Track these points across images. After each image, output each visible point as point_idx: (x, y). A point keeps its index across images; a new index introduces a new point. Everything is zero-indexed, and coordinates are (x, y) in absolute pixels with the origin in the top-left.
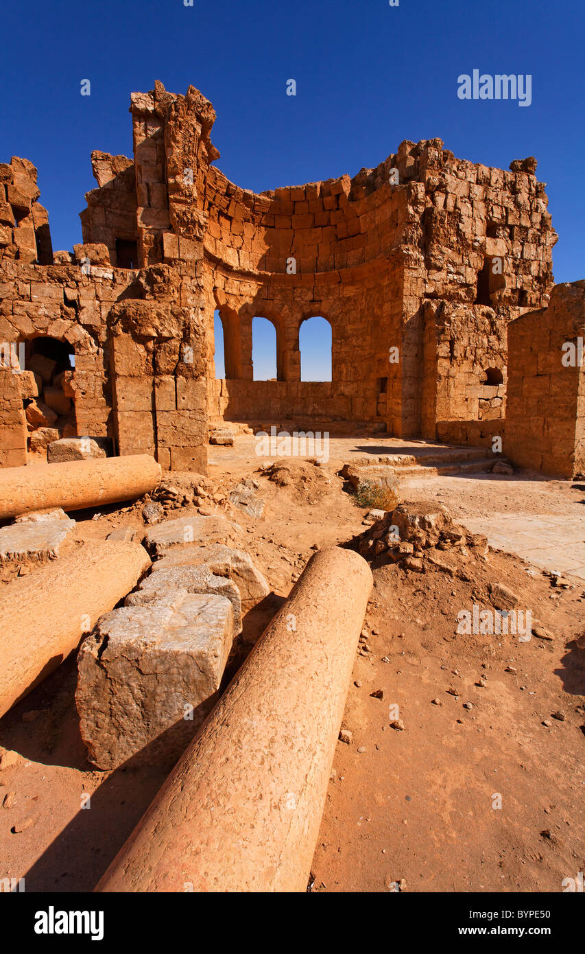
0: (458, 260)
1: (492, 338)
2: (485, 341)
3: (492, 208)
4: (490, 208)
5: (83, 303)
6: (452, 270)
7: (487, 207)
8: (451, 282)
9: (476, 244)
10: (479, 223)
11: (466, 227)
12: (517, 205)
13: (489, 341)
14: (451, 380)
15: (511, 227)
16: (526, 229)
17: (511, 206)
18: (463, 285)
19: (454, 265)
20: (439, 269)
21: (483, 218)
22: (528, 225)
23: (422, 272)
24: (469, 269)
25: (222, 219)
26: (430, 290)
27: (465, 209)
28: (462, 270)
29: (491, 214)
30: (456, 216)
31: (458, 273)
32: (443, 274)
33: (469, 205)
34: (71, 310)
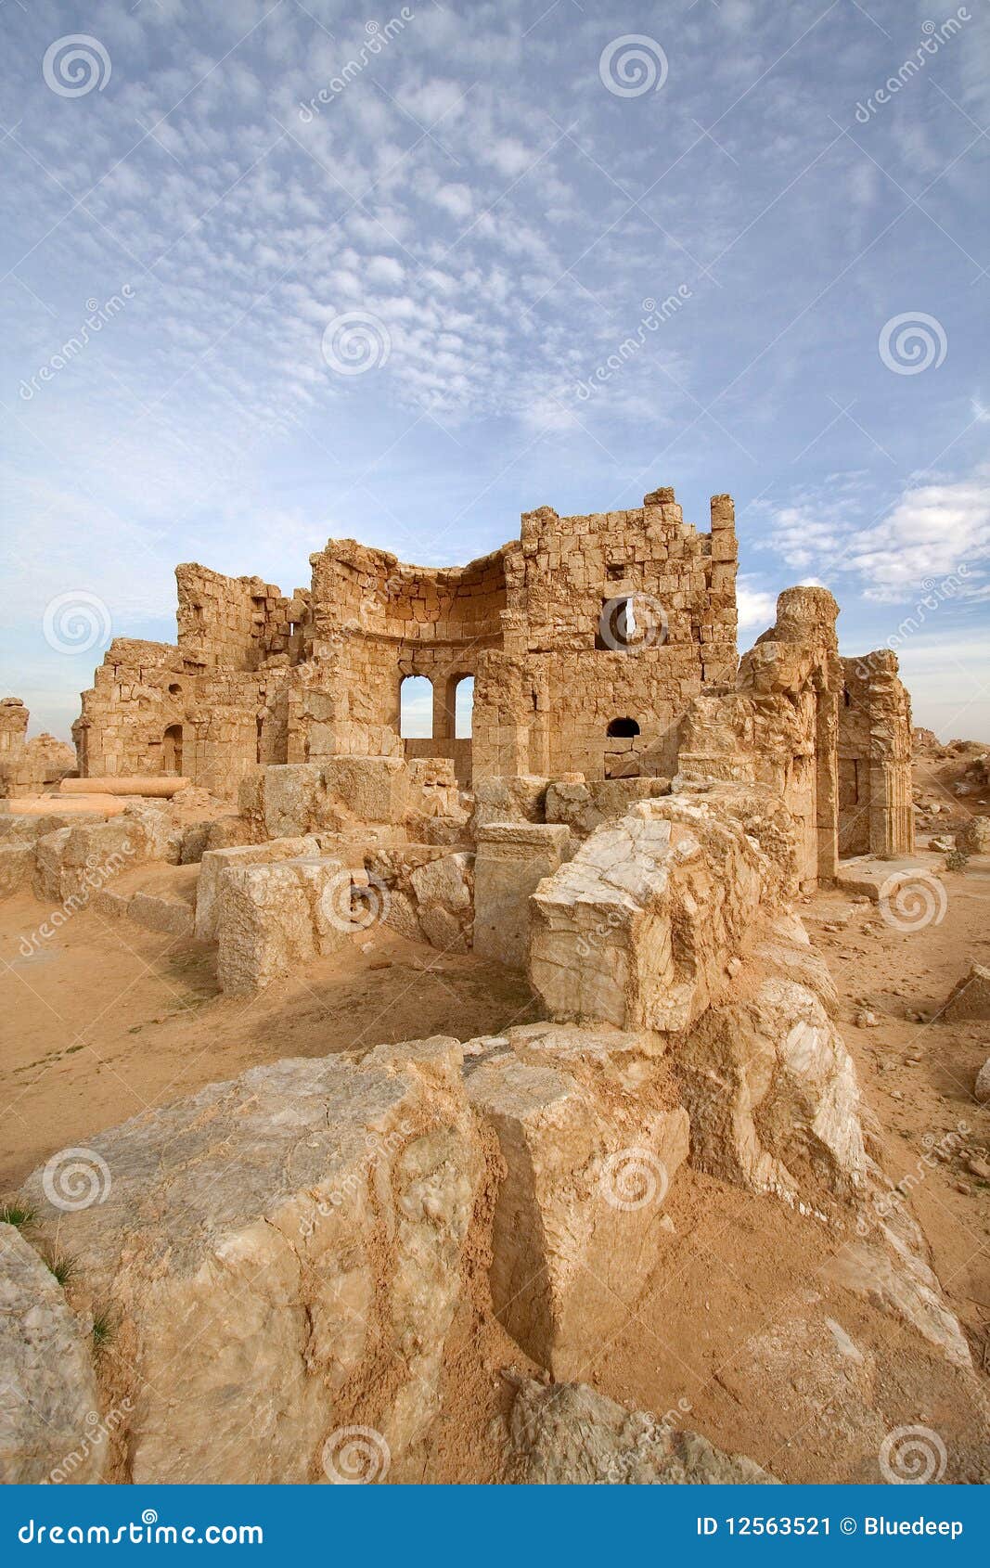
0: (566, 611)
1: (620, 684)
2: (610, 689)
3: (611, 552)
4: (607, 553)
5: (268, 693)
6: (560, 621)
7: (603, 553)
8: (559, 634)
9: (591, 591)
10: (593, 570)
11: (578, 579)
12: (649, 540)
13: (615, 689)
14: (537, 734)
15: (642, 563)
16: (663, 561)
17: (640, 543)
18: (576, 635)
19: (562, 617)
20: (542, 625)
21: (598, 564)
22: (665, 556)
23: (524, 630)
24: (582, 618)
25: (414, 602)
26: (535, 646)
27: (577, 561)
28: (573, 620)
29: (610, 558)
30: (563, 570)
31: (568, 624)
32: (549, 629)
33: (580, 557)
34: (261, 698)
